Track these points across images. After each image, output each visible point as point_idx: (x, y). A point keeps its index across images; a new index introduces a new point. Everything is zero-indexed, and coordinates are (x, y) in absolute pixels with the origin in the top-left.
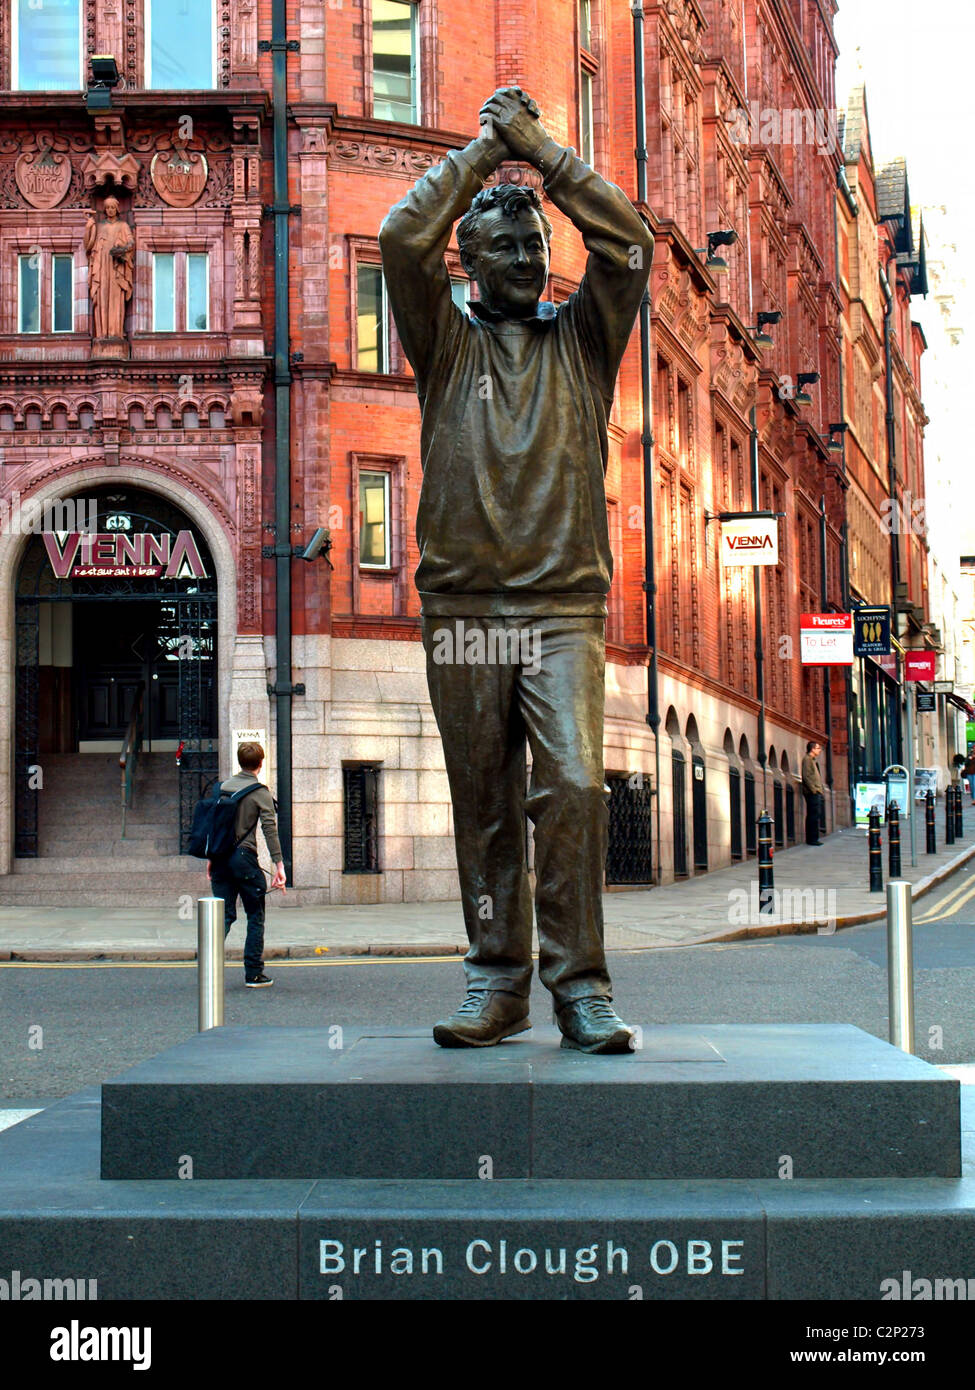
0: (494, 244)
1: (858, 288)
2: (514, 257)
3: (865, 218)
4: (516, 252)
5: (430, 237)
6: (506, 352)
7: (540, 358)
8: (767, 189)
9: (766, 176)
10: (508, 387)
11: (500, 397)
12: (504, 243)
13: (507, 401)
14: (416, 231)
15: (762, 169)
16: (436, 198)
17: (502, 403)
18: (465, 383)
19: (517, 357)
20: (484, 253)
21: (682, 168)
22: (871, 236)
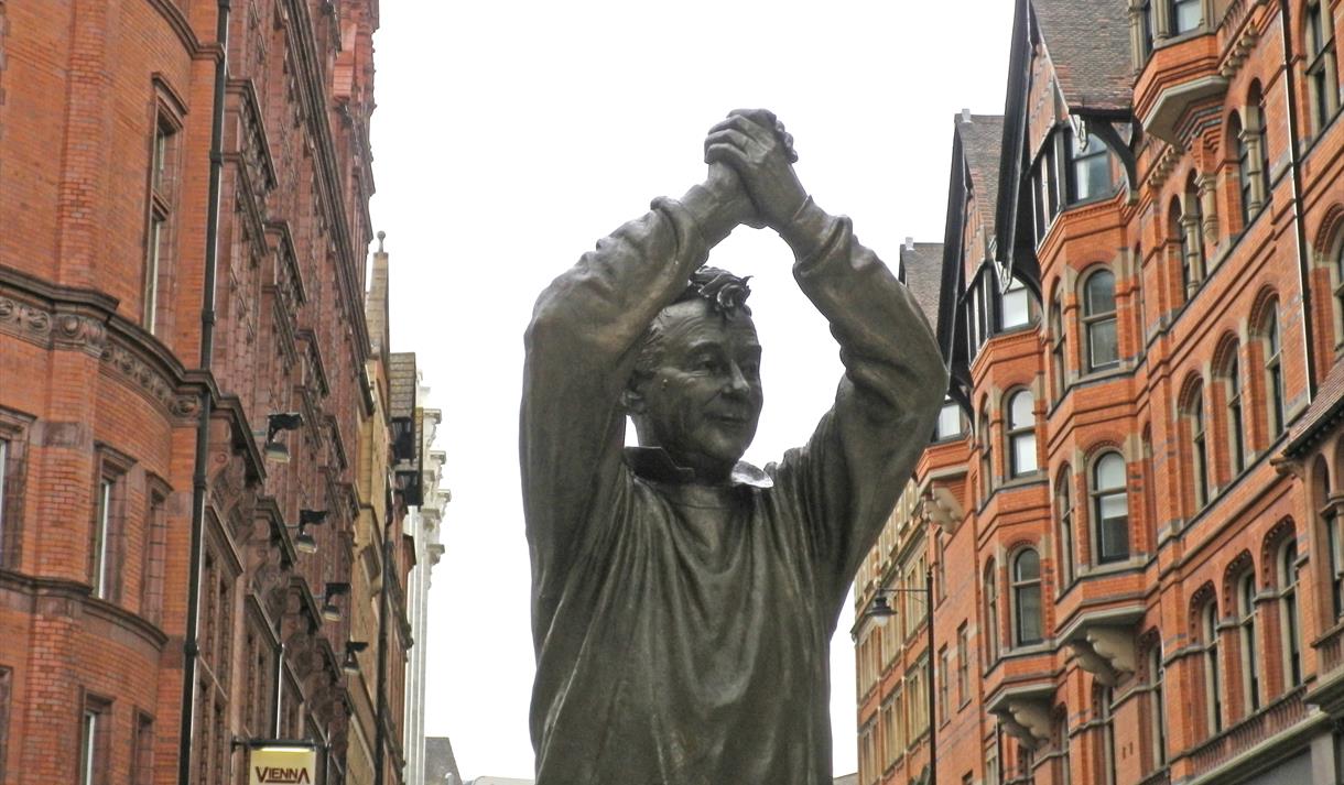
0: (690, 359)
1: (370, 493)
2: (725, 381)
3: (379, 416)
4: (727, 371)
5: (629, 334)
6: (695, 534)
7: (749, 548)
8: (309, 373)
9: (309, 358)
10: (707, 595)
11: (693, 608)
12: (707, 358)
13: (705, 616)
14: (606, 320)
15: (306, 350)
16: (642, 269)
17: (697, 617)
18: (635, 581)
19: (714, 542)
20: (670, 370)
21: (242, 338)
22: (383, 437)
